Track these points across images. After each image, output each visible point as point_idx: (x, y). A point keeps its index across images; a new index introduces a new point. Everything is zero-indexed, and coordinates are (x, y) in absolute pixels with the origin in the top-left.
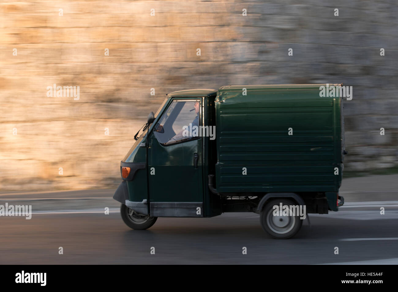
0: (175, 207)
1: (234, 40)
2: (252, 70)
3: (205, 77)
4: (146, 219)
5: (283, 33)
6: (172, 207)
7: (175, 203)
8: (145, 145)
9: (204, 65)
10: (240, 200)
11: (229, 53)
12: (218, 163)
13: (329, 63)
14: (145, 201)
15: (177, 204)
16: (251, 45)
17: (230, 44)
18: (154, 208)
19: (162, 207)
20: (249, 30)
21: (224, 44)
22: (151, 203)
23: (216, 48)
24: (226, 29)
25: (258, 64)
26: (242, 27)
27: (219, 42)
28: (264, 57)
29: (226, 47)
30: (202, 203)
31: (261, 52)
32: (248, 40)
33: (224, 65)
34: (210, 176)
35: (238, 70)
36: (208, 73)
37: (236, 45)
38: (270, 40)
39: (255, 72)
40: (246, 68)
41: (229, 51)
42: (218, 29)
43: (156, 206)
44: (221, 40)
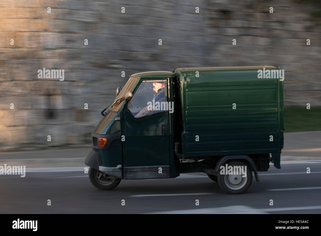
0: (146, 170)
1: (46, 31)
2: (60, 56)
3: (21, 61)
4: (112, 181)
5: (86, 26)
6: (143, 170)
7: (145, 168)
8: (120, 119)
9: (20, 51)
10: (189, 162)
11: (41, 41)
12: (185, 132)
13: (123, 50)
14: (119, 166)
15: (148, 168)
16: (60, 35)
17: (42, 33)
18: (127, 172)
19: (134, 171)
20: (58, 22)
21: (37, 34)
22: (124, 167)
23: (30, 37)
24: (39, 21)
25: (66, 51)
26: (52, 20)
27: (33, 32)
28: (70, 45)
29: (39, 36)
30: (169, 166)
31: (68, 41)
32: (58, 30)
33: (36, 51)
34: (176, 143)
35: (48, 55)
36: (24, 58)
37: (48, 35)
38: (75, 31)
39: (63, 57)
40: (55, 54)
41: (42, 40)
42: (33, 21)
43: (129, 171)
44: (35, 30)
